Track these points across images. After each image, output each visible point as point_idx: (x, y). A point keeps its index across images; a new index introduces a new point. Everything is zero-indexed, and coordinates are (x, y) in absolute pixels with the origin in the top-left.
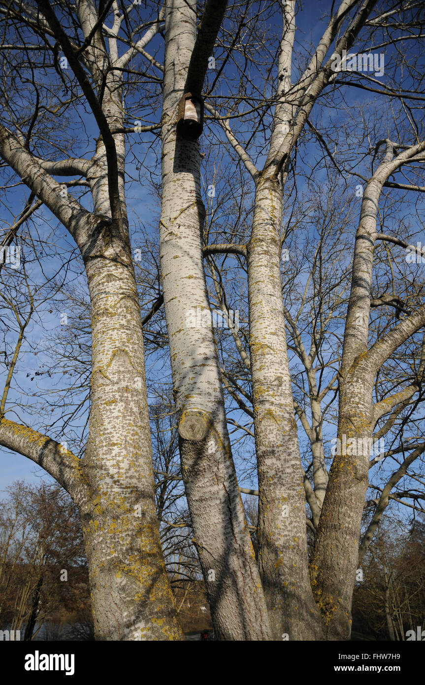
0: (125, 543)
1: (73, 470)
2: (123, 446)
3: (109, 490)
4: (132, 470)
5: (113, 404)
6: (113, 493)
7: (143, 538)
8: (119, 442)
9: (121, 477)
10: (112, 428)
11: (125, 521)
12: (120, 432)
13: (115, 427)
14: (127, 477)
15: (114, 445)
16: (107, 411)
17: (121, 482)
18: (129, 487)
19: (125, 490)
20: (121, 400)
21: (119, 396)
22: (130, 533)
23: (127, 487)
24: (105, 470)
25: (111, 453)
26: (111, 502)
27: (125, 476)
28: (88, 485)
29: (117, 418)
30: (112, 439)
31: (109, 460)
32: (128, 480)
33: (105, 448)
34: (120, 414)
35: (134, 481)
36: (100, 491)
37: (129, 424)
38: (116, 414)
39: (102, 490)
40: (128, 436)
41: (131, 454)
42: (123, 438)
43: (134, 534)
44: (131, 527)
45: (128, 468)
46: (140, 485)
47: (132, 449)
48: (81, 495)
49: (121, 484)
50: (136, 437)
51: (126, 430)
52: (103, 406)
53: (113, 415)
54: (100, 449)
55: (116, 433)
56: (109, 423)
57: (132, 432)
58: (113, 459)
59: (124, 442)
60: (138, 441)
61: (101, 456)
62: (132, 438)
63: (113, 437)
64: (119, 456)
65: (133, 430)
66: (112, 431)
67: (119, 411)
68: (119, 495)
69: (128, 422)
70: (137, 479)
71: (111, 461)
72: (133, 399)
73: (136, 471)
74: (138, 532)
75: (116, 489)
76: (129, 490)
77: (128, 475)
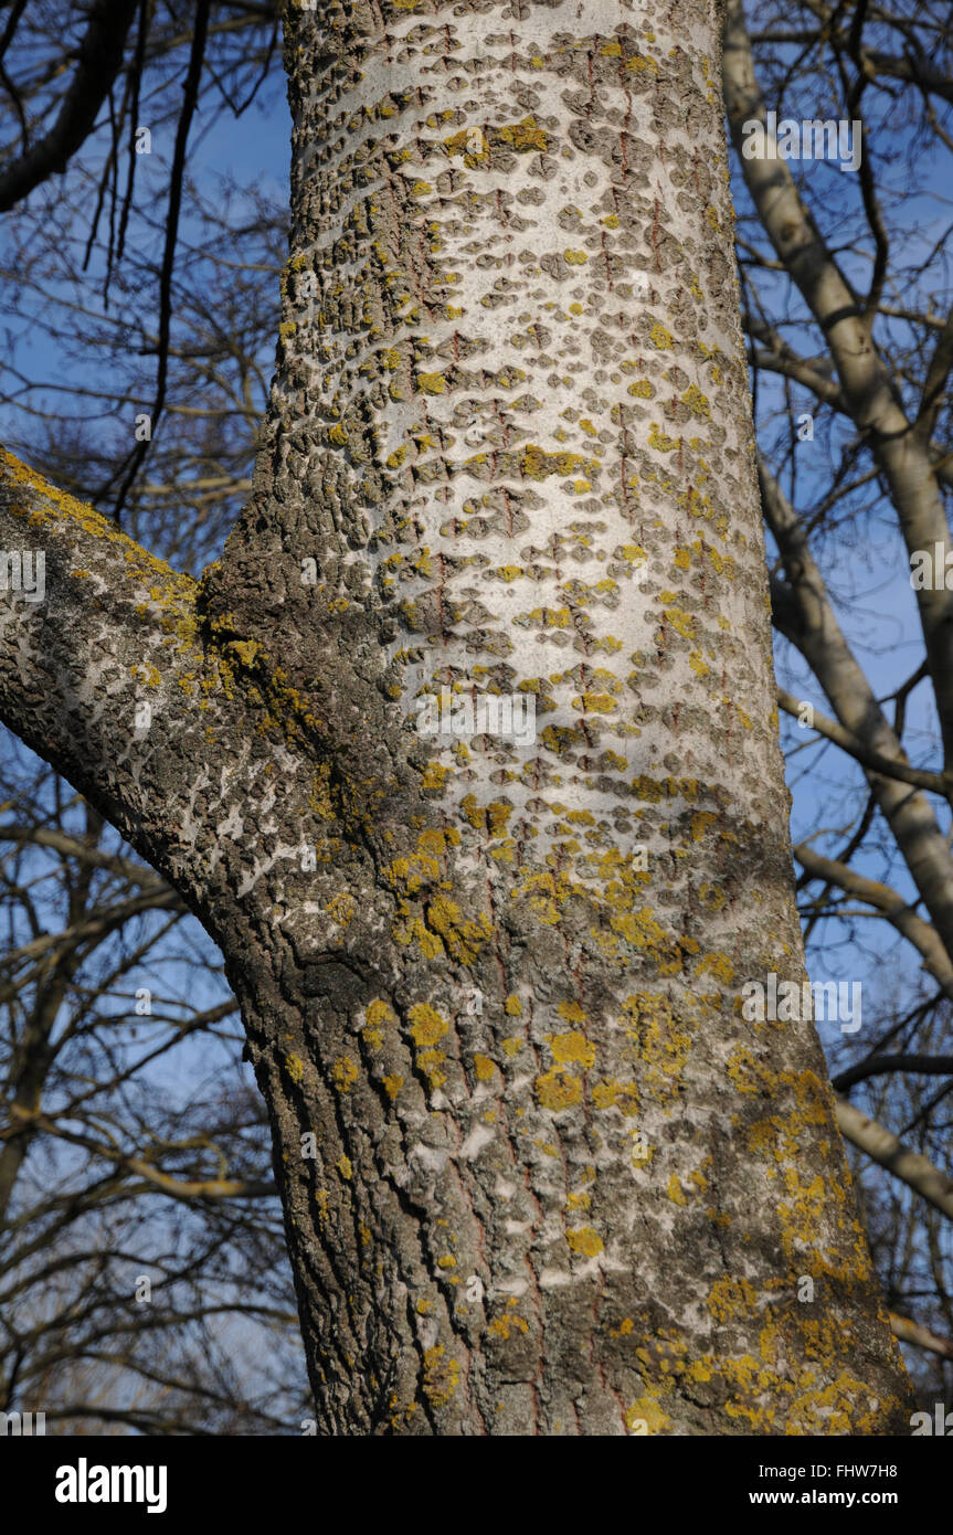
0: (665, 1181)
1: (156, 639)
2: (607, 484)
3: (517, 793)
4: (681, 668)
5: (525, 160)
6: (549, 818)
7: (788, 1165)
8: (572, 447)
9: (604, 706)
10: (517, 342)
11: (655, 1028)
12: (583, 380)
13: (539, 335)
14: (644, 714)
15: (538, 464)
16: (472, 203)
17: (608, 741)
18: (665, 790)
19: (635, 805)
20: (584, 140)
21: (568, 100)
22: (698, 1115)
23: (645, 787)
24: (477, 642)
25: (517, 525)
26: (544, 879)
27: (628, 702)
28: (316, 745)
29: (556, 266)
30: (520, 420)
31: (503, 574)
32: (654, 731)
33: (464, 486)
34: (576, 242)
35: (694, 743)
36: (440, 794)
37: (647, 323)
38: (544, 237)
39: (457, 790)
40: (640, 413)
41: (667, 550)
42: (601, 422)
43: (727, 1125)
44: (704, 1078)
45: (651, 649)
46: (731, 779)
47: (670, 517)
48: (253, 821)
49: (608, 759)
50: (695, 430)
51: (627, 368)
52: (438, 165)
53: (522, 240)
54: (428, 491)
55: (554, 381)
56: (491, 301)
57: (667, 391)
58: (539, 574)
59: (612, 456)
60: (708, 459)
61: (432, 541)
62: (672, 432)
63: (528, 405)
64: (581, 555)
65: (675, 375)
66: (518, 358)
67: (568, 218)
68: (594, 839)
69: (633, 308)
70: (717, 736)
71: (521, 585)
72: (670, 145)
73: (708, 679)
74: (752, 1114)
75: (570, 793)
76: (670, 808)
77: (651, 697)
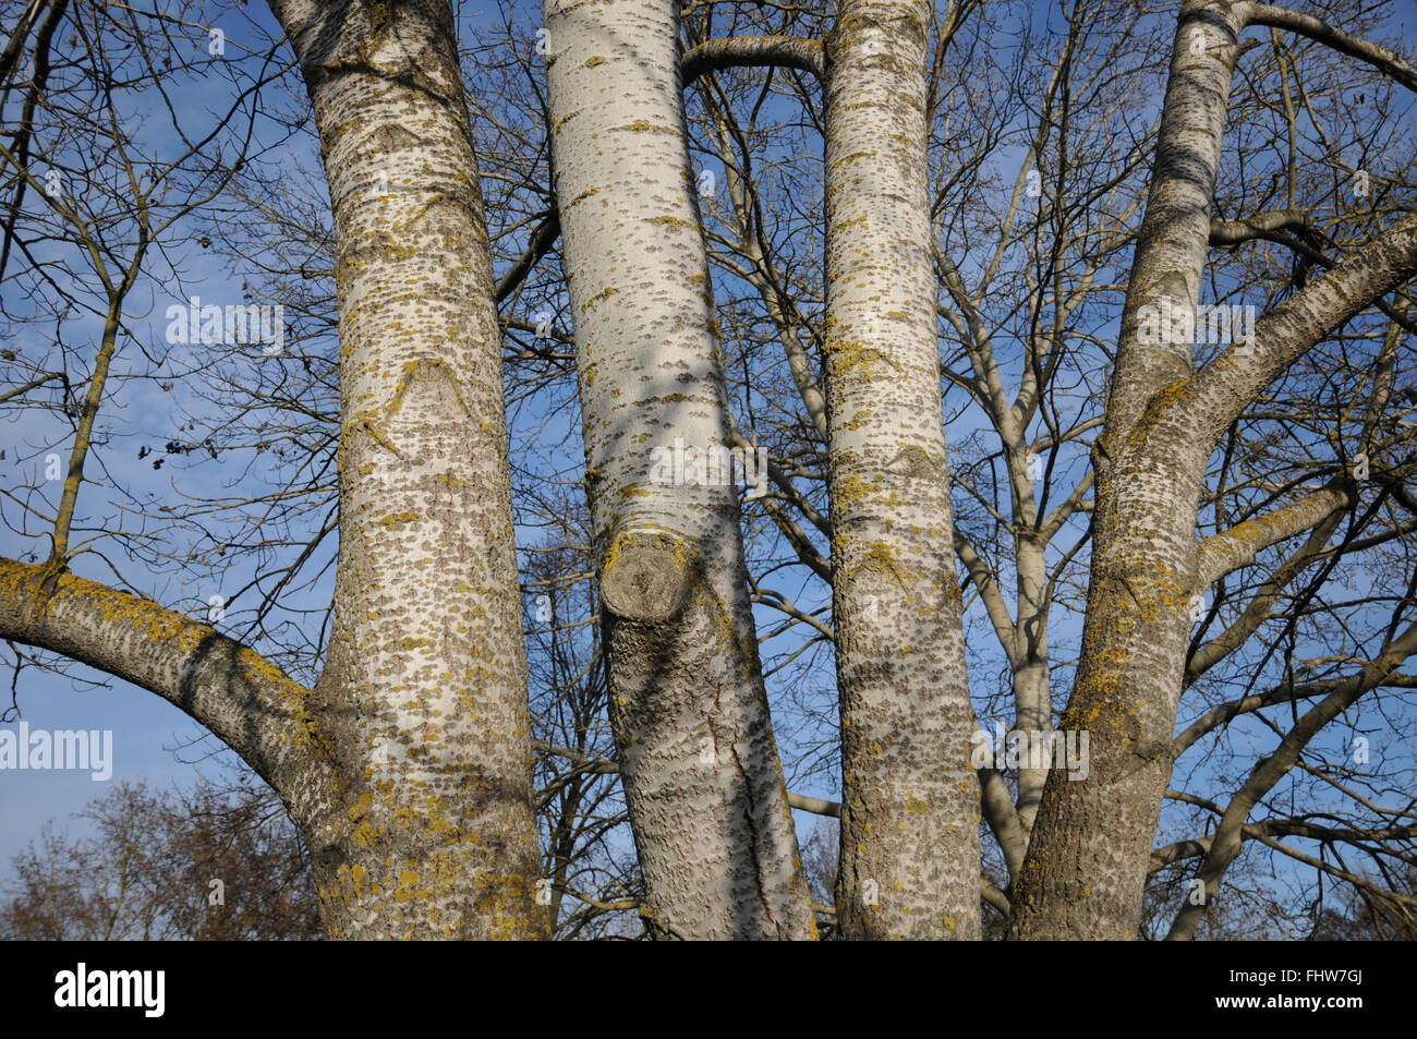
0: (443, 926)
1: (288, 722)
2: (438, 648)
3: (397, 776)
4: (467, 718)
5: (408, 525)
6: (409, 785)
7: (499, 915)
8: (425, 636)
9: (432, 738)
10: (404, 596)
11: (443, 866)
12: (430, 608)
13: (413, 593)
14: (449, 740)
15: (411, 644)
16: (388, 544)
18: (457, 769)
19: (444, 776)
20: (432, 515)
21: (427, 500)
22: (459, 899)
23: (449, 769)
24: (385, 718)
25: (402, 669)
26: (404, 811)
27: (442, 736)
28: (335, 763)
29: (420, 565)
30: (404, 628)
31: (395, 690)
32: (453, 746)
33: (383, 656)
34: (429, 555)
35: (472, 749)
36: (368, 779)
37: (457, 583)
38: (416, 554)
39: (375, 777)
40: (453, 619)
41: (462, 673)
42: (437, 624)
43: (471, 901)
44: (464, 884)
45: (453, 713)
46: (488, 762)
47: (464, 658)
48: (313, 793)
49: (434, 760)
50: (478, 622)
51: (448, 602)
52: (376, 531)
53: (407, 557)
54: (370, 658)
55: (418, 610)
56: (395, 581)
57: (465, 608)
58: (410, 688)
59: (441, 637)
60: (483, 633)
61: (371, 678)
62: (467, 625)
63: (407, 621)
64: (427, 678)
65: (469, 602)
66: (404, 603)
67: (426, 545)
68: (426, 792)
69: (452, 577)
70: (481, 744)
71: (403, 693)
72: (469, 511)
73: (477, 721)
74: (483, 896)
75: (418, 774)
76: (457, 777)
77: (452, 732)
